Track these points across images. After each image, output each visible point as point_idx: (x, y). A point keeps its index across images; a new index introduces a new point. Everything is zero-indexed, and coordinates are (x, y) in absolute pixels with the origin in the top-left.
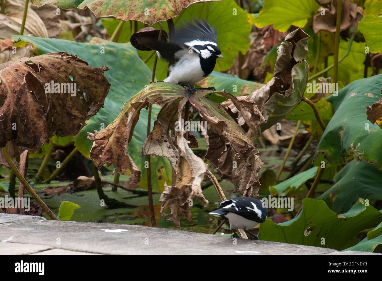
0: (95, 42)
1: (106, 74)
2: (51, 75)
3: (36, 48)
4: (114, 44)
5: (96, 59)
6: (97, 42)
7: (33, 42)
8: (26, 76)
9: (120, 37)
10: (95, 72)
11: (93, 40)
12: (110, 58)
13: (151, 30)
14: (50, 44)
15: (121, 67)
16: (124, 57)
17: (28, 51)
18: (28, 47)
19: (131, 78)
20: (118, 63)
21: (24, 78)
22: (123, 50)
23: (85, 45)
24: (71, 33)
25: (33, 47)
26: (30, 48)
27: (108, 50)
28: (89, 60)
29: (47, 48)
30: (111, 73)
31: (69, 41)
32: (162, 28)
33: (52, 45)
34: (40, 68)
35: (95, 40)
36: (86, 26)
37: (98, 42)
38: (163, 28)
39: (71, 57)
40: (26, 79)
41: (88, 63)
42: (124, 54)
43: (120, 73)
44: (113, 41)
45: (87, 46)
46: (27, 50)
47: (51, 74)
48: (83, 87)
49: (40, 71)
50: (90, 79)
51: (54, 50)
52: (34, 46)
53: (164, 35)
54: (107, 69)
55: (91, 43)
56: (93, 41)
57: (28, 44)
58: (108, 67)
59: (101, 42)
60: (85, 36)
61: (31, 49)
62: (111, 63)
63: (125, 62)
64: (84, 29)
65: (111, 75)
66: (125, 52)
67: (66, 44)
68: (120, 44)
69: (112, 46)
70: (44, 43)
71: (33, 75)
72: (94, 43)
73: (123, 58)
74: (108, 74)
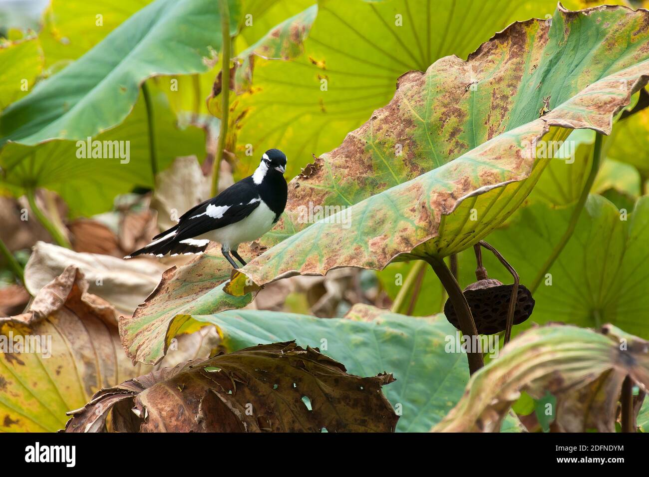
0: (360, 315)
1: (387, 391)
2: (261, 396)
3: (224, 334)
4: (403, 318)
5: (363, 355)
6: (363, 317)
7: (217, 322)
8: (203, 401)
9: (418, 304)
10: (362, 388)
11: (356, 311)
12: (394, 353)
13: (492, 286)
14: (257, 325)
15: (421, 374)
16: (428, 349)
17: (206, 340)
18: (204, 332)
19: (446, 398)
20: (413, 363)
21: (200, 406)
22: (425, 332)
23: (337, 324)
24: (302, 299)
25: (217, 332)
26: (209, 334)
27: (391, 333)
28: (345, 358)
29: (250, 334)
30: (398, 390)
31: (300, 317)
32: (517, 279)
33: (261, 327)
34: (235, 381)
35: (360, 311)
36: (338, 280)
37: (366, 314)
38: (520, 281)
39: (306, 352)
40: (202, 409)
41: (346, 367)
42: (428, 343)
43: (420, 386)
44: (399, 311)
45: (341, 327)
46: (203, 338)
47: (260, 394)
48: (334, 423)
49: (237, 389)
50: (351, 403)
51: (266, 338)
52: (220, 329)
53: (524, 295)
54: (389, 380)
55: (349, 318)
56: (356, 314)
57: (206, 324)
58: (392, 375)
59: (373, 316)
60: (335, 303)
61: (212, 336)
62: (397, 365)
63: (429, 360)
64: (333, 289)
65: (399, 394)
66: (429, 337)
67: (293, 324)
68: (419, 319)
69: (400, 326)
70: (243, 321)
71: (220, 399)
72: (357, 317)
73: (426, 352)
74: (391, 390)
